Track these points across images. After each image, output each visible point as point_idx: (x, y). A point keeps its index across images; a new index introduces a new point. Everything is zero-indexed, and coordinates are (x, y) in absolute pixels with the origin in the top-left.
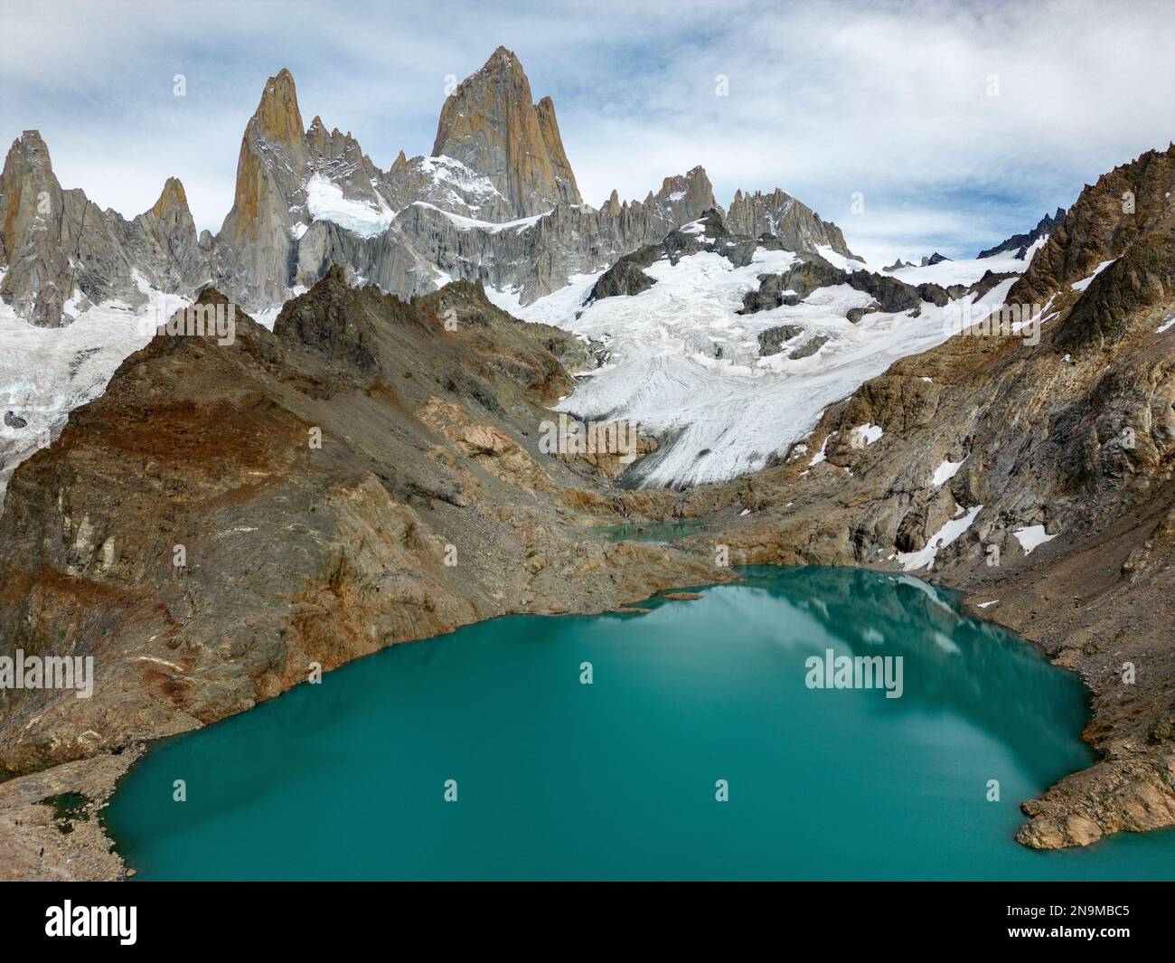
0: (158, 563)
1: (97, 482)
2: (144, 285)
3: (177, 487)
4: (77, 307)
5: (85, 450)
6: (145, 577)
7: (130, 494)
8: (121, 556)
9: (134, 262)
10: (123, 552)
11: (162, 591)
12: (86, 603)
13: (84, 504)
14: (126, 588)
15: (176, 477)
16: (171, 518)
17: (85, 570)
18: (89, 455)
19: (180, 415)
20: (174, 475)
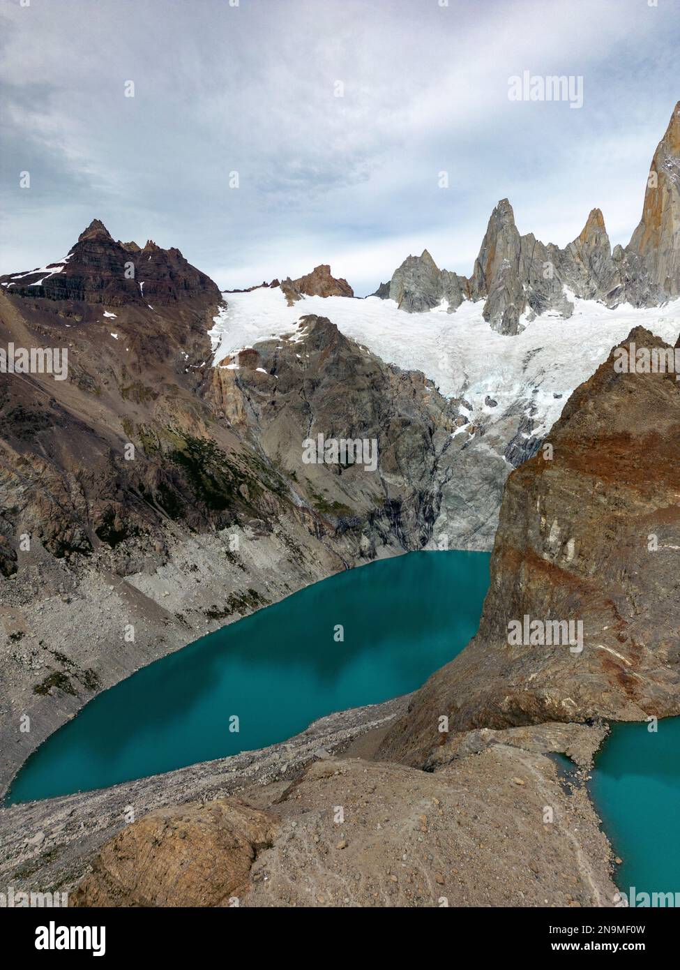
0: (606, 564)
1: (563, 496)
2: (571, 296)
3: (618, 503)
4: (527, 319)
5: (555, 470)
6: (596, 573)
7: (585, 506)
8: (579, 553)
9: (564, 280)
10: (581, 551)
11: (610, 588)
12: (557, 583)
13: (554, 510)
14: (583, 578)
15: (617, 496)
16: (613, 529)
17: (555, 558)
18: (557, 474)
19: (619, 443)
20: (615, 494)
